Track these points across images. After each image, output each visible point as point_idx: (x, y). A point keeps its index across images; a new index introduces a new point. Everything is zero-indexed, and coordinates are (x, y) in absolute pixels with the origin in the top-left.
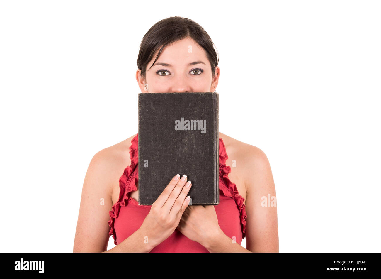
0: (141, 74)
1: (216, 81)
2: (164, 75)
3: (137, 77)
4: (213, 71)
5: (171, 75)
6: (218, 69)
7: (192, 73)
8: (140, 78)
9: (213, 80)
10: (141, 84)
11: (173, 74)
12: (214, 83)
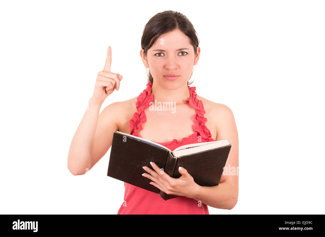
0: (144, 53)
1: (198, 57)
2: (160, 56)
3: (141, 54)
4: (195, 50)
5: (165, 56)
6: (199, 49)
7: (180, 54)
8: (143, 54)
9: (196, 56)
10: (144, 60)
11: (166, 56)
12: (196, 58)
